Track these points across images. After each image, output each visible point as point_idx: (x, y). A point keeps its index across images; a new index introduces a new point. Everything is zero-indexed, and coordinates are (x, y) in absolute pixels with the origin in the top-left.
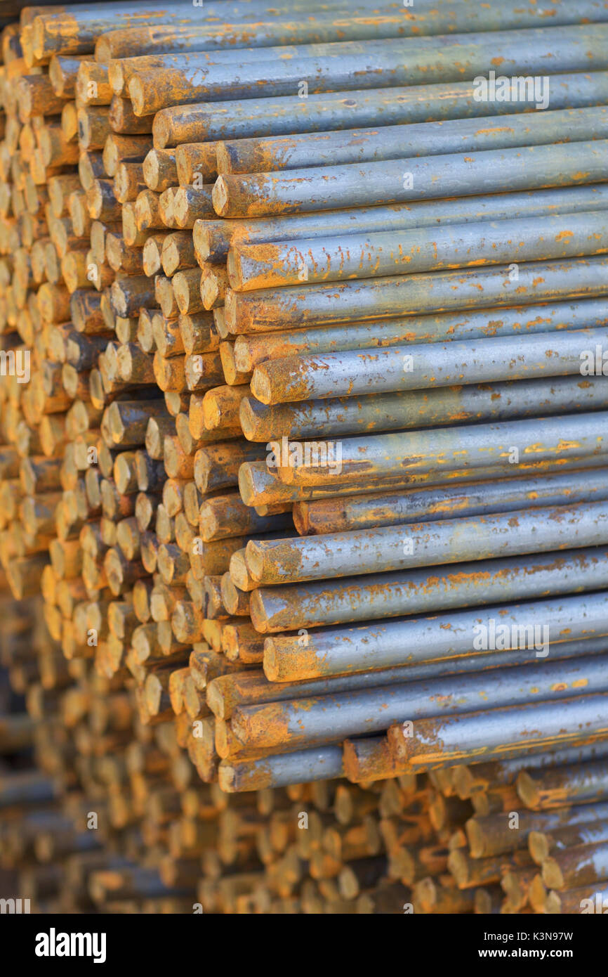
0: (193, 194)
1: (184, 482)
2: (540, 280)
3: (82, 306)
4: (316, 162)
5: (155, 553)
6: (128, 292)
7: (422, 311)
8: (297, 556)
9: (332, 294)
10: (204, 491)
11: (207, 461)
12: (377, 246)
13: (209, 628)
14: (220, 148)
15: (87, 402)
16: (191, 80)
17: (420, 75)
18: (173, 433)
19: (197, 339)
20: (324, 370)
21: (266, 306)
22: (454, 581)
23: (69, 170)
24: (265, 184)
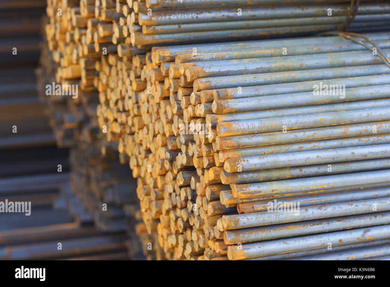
0: (206, 106)
1: (202, 197)
2: (315, 133)
3: (171, 141)
4: (245, 96)
5: (193, 219)
6: (185, 137)
7: (278, 143)
8: (238, 220)
9: (249, 138)
10: (209, 200)
11: (210, 190)
12: (264, 123)
13: (210, 243)
14: (214, 92)
15: (172, 171)
16: (205, 70)
17: (277, 69)
18: (199, 181)
19: (207, 152)
20: (247, 162)
21: (229, 141)
22: (288, 228)
23: (167, 98)
24: (229, 103)
